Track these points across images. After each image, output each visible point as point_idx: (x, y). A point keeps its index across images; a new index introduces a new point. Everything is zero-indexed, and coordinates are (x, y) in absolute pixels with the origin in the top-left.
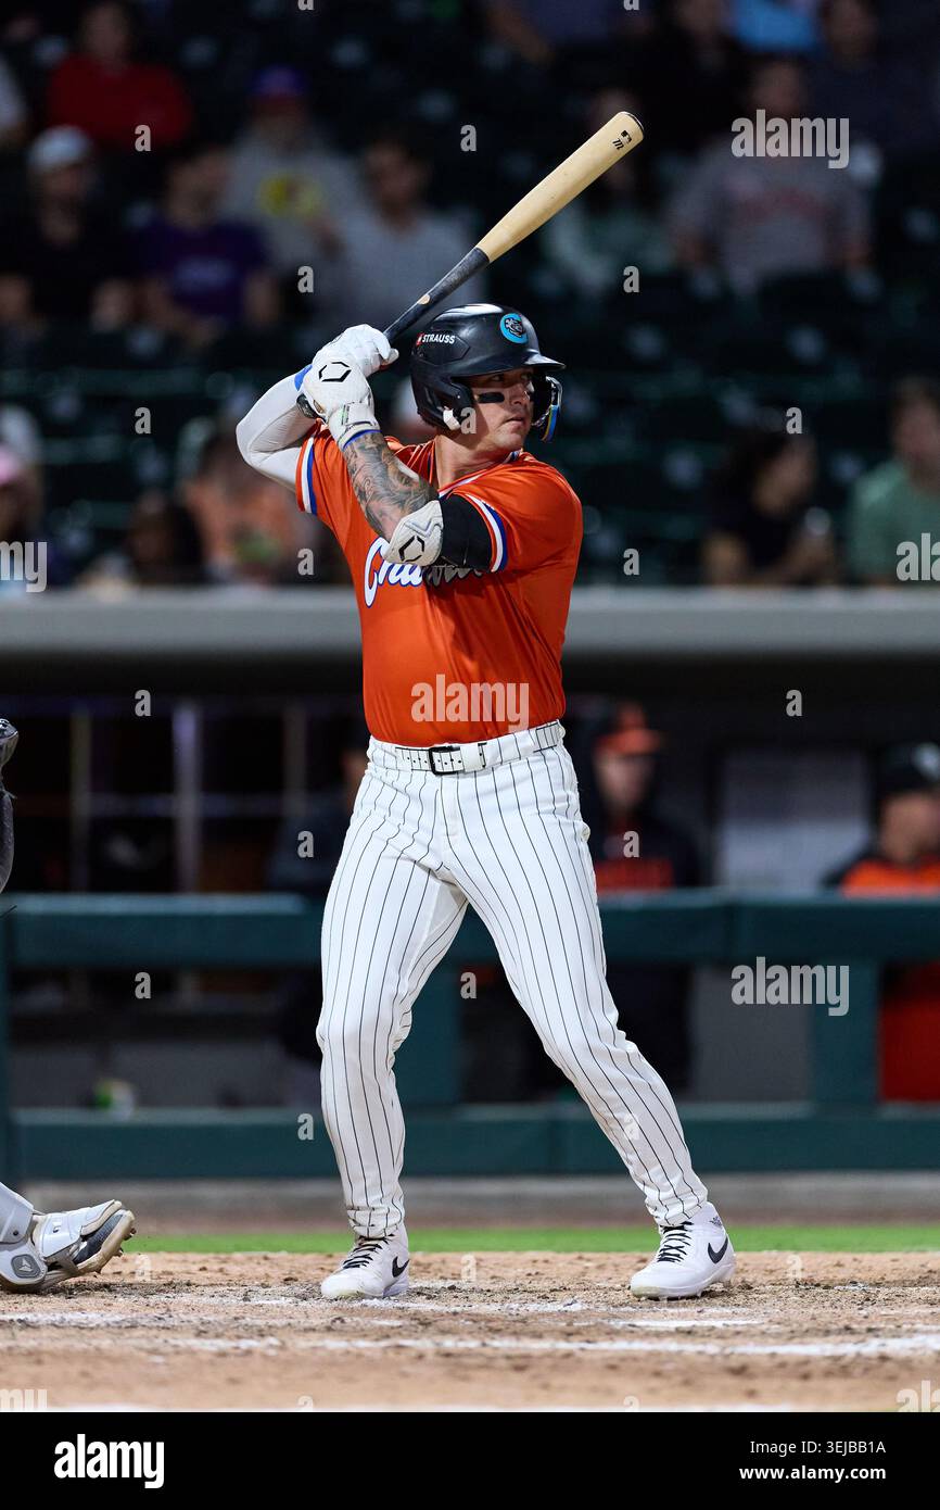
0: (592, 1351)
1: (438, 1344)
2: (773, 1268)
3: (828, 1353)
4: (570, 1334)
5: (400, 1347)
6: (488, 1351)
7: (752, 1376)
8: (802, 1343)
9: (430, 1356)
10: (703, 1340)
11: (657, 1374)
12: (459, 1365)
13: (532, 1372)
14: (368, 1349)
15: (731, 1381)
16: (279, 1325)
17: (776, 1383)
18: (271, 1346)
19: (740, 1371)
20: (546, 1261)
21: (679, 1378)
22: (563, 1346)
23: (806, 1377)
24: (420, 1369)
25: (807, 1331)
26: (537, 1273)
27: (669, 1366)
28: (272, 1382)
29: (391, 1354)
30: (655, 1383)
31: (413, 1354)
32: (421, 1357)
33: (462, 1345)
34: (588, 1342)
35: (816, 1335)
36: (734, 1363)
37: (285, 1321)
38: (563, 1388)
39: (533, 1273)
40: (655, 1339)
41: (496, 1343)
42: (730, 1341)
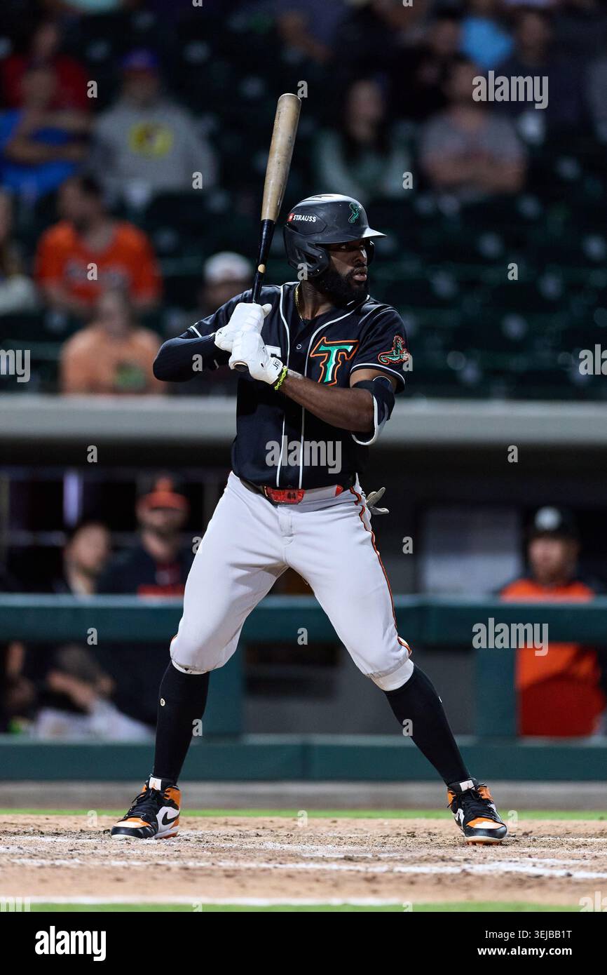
0: (281, 868)
1: (185, 863)
2: (417, 827)
3: (434, 872)
4: (270, 860)
5: (157, 864)
6: (214, 867)
7: (379, 882)
8: (419, 866)
9: (175, 869)
10: (355, 863)
11: (318, 881)
12: (192, 875)
13: (238, 877)
14: (138, 866)
15: (364, 885)
16: (86, 853)
17: (391, 886)
18: (75, 864)
19: (372, 879)
20: (271, 822)
21: (330, 883)
22: (264, 865)
23: (412, 883)
24: (168, 876)
25: (426, 860)
26: (263, 828)
27: (328, 877)
28: (68, 881)
29: (151, 869)
30: (315, 885)
31: (164, 868)
32: (169, 869)
33: (199, 865)
34: (281, 863)
35: (430, 862)
36: (370, 875)
37: (89, 852)
38: (254, 887)
39: (261, 827)
40: (324, 863)
41: (221, 864)
42: (373, 865)
